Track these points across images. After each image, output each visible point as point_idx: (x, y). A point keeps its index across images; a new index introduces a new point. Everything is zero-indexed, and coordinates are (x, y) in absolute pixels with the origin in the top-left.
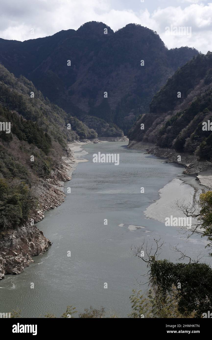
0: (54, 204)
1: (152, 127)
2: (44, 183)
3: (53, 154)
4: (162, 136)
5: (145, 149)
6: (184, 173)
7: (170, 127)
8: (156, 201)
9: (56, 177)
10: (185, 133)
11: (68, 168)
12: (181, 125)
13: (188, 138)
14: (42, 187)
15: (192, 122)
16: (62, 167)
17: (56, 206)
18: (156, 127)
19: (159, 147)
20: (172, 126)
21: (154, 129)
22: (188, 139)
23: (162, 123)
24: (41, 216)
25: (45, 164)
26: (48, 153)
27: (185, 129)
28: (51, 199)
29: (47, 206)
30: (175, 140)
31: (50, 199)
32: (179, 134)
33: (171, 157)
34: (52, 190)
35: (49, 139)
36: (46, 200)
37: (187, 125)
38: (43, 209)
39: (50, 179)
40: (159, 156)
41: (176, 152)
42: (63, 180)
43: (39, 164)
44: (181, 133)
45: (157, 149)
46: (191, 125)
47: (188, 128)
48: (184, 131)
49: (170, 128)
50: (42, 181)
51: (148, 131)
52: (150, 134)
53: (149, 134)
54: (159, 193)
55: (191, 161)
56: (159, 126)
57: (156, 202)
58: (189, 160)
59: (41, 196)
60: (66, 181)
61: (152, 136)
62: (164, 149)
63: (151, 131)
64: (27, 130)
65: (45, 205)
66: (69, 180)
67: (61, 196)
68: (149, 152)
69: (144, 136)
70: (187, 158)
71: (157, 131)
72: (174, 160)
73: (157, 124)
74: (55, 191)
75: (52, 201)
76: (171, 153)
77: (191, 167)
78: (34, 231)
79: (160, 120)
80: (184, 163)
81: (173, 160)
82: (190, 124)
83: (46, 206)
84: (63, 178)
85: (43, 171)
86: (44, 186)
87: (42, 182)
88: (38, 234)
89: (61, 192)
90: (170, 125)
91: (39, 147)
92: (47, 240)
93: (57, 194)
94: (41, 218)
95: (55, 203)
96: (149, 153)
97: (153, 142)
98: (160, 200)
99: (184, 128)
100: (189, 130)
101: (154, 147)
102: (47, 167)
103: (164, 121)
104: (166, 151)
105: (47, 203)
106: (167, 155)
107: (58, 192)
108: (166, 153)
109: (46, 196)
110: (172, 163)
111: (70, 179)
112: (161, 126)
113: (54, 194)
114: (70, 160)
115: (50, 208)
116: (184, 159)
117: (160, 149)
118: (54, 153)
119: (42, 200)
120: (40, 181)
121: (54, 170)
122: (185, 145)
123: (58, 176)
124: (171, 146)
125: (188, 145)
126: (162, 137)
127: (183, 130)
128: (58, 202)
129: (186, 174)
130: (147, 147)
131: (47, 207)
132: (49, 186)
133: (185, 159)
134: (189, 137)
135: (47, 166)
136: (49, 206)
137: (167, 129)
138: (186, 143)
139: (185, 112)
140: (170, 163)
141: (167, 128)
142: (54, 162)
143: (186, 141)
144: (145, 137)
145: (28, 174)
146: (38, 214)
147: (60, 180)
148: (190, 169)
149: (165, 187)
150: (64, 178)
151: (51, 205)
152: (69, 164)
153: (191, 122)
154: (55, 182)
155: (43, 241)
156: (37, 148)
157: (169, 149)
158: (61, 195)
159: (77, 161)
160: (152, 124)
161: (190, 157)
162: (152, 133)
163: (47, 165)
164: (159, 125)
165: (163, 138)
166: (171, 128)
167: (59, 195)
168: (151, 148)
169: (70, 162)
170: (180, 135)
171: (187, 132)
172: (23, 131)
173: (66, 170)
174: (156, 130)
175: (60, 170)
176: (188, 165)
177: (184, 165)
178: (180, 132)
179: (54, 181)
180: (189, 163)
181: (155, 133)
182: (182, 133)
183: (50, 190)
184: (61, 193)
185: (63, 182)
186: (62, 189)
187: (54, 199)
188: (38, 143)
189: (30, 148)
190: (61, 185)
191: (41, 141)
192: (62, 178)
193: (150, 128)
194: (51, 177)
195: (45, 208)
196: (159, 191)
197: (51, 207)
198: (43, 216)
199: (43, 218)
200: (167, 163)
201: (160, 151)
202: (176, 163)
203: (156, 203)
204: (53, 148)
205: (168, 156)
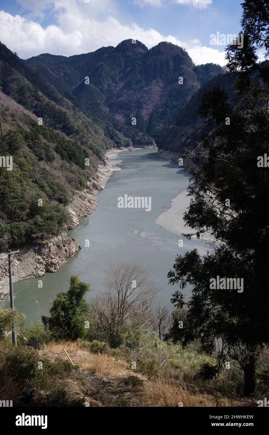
0: (87, 212)
1: (177, 139)
2: (80, 195)
3: (88, 168)
7: (190, 140)
9: (91, 187)
11: (103, 177)
14: (79, 198)
16: (98, 177)
17: (89, 214)
18: (180, 139)
20: (192, 140)
23: (185, 135)
24: (76, 223)
25: (81, 180)
26: (84, 168)
28: (85, 209)
34: (87, 201)
35: (86, 153)
36: (81, 210)
38: (78, 217)
39: (86, 190)
41: (194, 163)
43: (76, 179)
51: (173, 142)
53: (174, 144)
54: (172, 202)
59: (77, 206)
60: (100, 190)
61: (176, 146)
63: (176, 142)
64: (68, 149)
65: (80, 214)
66: (103, 189)
67: (94, 205)
69: (170, 146)
73: (182, 136)
74: (89, 201)
76: (190, 163)
78: (68, 239)
79: (183, 132)
84: (97, 187)
85: (79, 185)
88: (71, 241)
91: (77, 164)
92: (78, 245)
93: (91, 203)
94: (76, 225)
95: (88, 212)
96: (173, 162)
98: (170, 209)
103: (187, 134)
105: (81, 212)
107: (92, 201)
109: (81, 206)
111: (103, 187)
112: (183, 139)
113: (88, 204)
114: (106, 169)
115: (84, 216)
119: (78, 209)
120: (77, 193)
121: (90, 181)
123: (93, 186)
128: (91, 211)
132: (84, 197)
136: (83, 214)
139: (203, 127)
145: (66, 191)
146: (74, 222)
147: (95, 190)
149: (178, 196)
150: (99, 188)
151: (85, 213)
152: (104, 173)
155: (75, 246)
156: (75, 165)
159: (112, 170)
160: (177, 136)
162: (176, 144)
163: (83, 180)
168: (175, 157)
169: (106, 171)
172: (65, 150)
173: (101, 180)
174: (180, 141)
175: (96, 181)
179: (89, 191)
183: (85, 200)
184: (94, 202)
185: (98, 191)
186: (95, 198)
187: (88, 208)
189: (69, 167)
190: (95, 194)
191: (80, 157)
192: (97, 188)
193: (175, 139)
194: (87, 188)
195: (80, 217)
198: (78, 223)
199: (77, 225)
203: (167, 211)
205: (188, 165)
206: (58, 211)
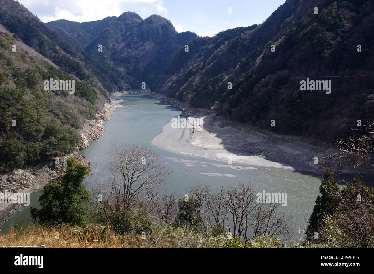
0: (96, 137)
2: (90, 124)
3: (97, 104)
4: (170, 90)
9: (99, 118)
10: (184, 89)
11: (109, 111)
12: (182, 84)
13: (185, 93)
14: (89, 126)
15: (188, 82)
16: (104, 111)
19: (168, 97)
21: (166, 85)
24: (86, 145)
26: (94, 103)
30: (177, 93)
31: (94, 134)
33: (175, 104)
34: (96, 128)
35: (95, 93)
36: (91, 135)
37: (185, 84)
38: (88, 140)
39: (95, 120)
41: (178, 101)
43: (86, 111)
46: (187, 84)
49: (175, 86)
50: (89, 122)
51: (163, 86)
53: (163, 88)
54: (163, 129)
55: (186, 107)
59: (87, 132)
60: (106, 121)
61: (165, 90)
62: (171, 99)
65: (90, 138)
67: (102, 131)
68: (163, 100)
70: (184, 105)
72: (177, 106)
73: (168, 82)
76: (175, 101)
78: (79, 156)
79: (170, 80)
85: (89, 116)
86: (90, 125)
88: (81, 158)
90: (175, 84)
91: (87, 100)
92: (88, 161)
93: (99, 130)
94: (86, 146)
97: (165, 93)
98: (162, 133)
100: (186, 87)
101: (165, 97)
103: (173, 80)
104: (173, 100)
107: (100, 128)
109: (91, 132)
110: (175, 108)
111: (109, 119)
112: (170, 84)
113: (97, 130)
117: (169, 99)
119: (88, 134)
120: (87, 122)
121: (98, 114)
122: (183, 97)
123: (101, 117)
124: (175, 97)
127: (182, 87)
128: (99, 135)
129: (182, 116)
130: (162, 97)
132: (93, 125)
135: (92, 112)
136: (93, 138)
139: (184, 75)
141: (173, 85)
143: (183, 94)
144: (160, 90)
145: (78, 119)
146: (85, 144)
147: (102, 120)
148: (185, 112)
149: (167, 125)
152: (110, 109)
155: (85, 162)
156: (86, 100)
157: (174, 99)
159: (116, 106)
160: (165, 82)
161: (186, 104)
165: (170, 92)
168: (164, 97)
169: (111, 107)
170: (181, 90)
173: (107, 113)
174: (167, 86)
175: (103, 114)
176: (184, 110)
177: (182, 109)
179: (98, 121)
181: (166, 88)
183: (94, 127)
184: (102, 129)
185: (104, 122)
187: (96, 133)
188: (87, 97)
189: (81, 101)
191: (90, 95)
192: (104, 119)
193: (164, 84)
194: (96, 118)
195: (90, 140)
196: (163, 127)
198: (88, 145)
199: (88, 147)
202: (177, 108)
203: (160, 135)
204: (98, 99)
206: (70, 133)
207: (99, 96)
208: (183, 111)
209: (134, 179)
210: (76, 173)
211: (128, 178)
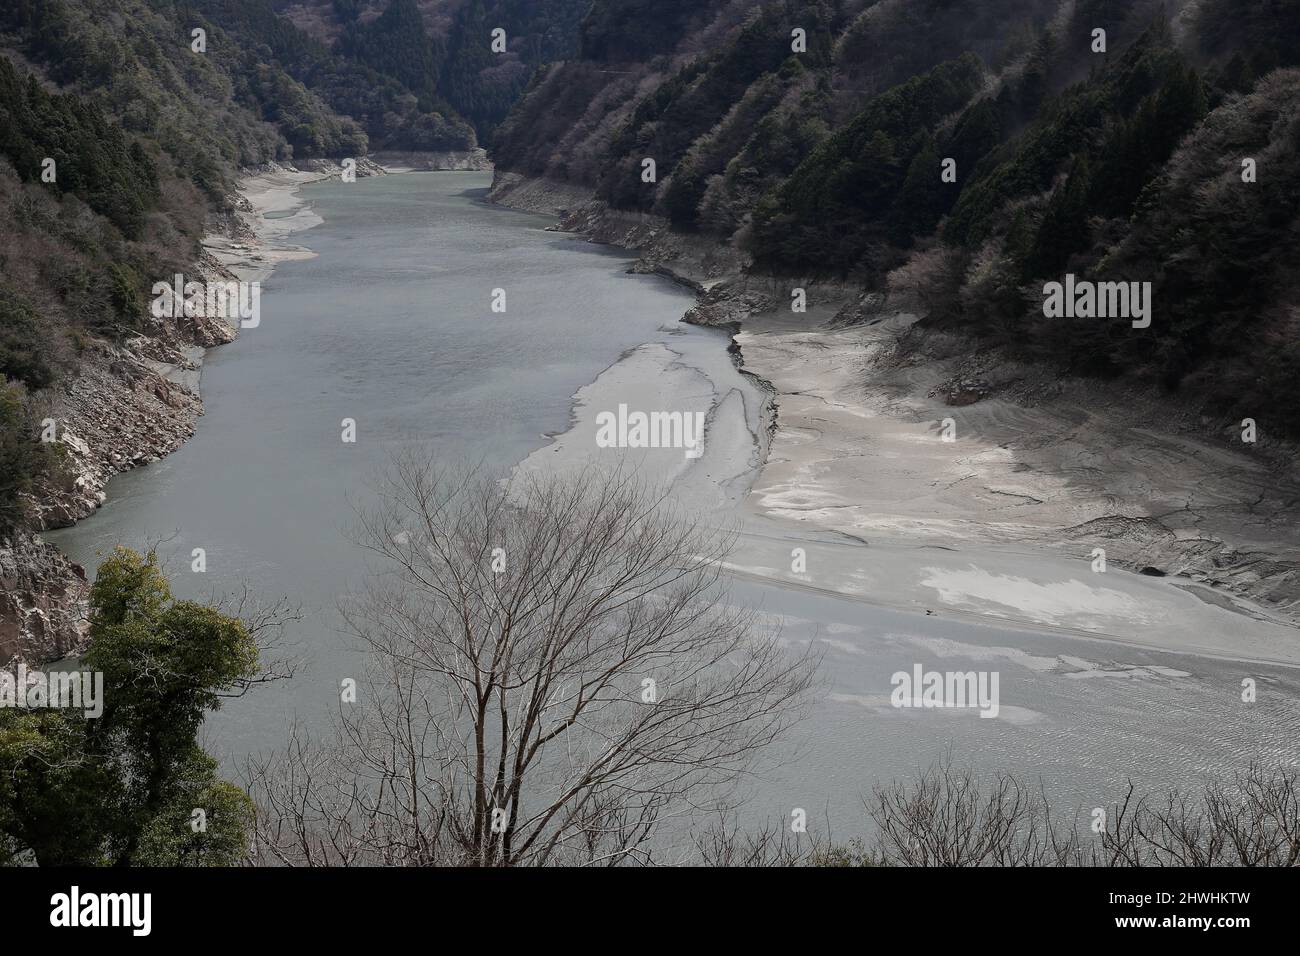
0: (148, 445)
1: (586, 121)
2: (112, 360)
3: (159, 235)
4: (619, 160)
5: (556, 210)
6: (689, 319)
7: (652, 125)
8: (556, 437)
9: (170, 329)
10: (708, 153)
12: (695, 120)
13: (717, 177)
14: (105, 376)
15: (734, 109)
17: (159, 455)
18: (602, 121)
19: (605, 203)
20: (663, 123)
21: (593, 129)
22: (715, 180)
23: (626, 104)
24: (91, 497)
25: (121, 282)
26: (138, 231)
27: (707, 139)
28: (138, 426)
29: (122, 455)
30: (666, 181)
31: (136, 425)
32: (684, 158)
33: (649, 247)
34: (147, 388)
35: (148, 168)
36: (117, 430)
37: (718, 120)
38: (104, 465)
39: (146, 339)
40: (604, 242)
41: (671, 229)
42: (199, 340)
43: (93, 280)
44: (689, 155)
45: (601, 211)
46: (730, 121)
47: (721, 132)
48: (704, 145)
49: (651, 131)
50: (106, 352)
51: (569, 134)
52: (576, 149)
53: (572, 147)
54: (576, 403)
55: (724, 269)
56: (616, 115)
57: (555, 440)
58: (715, 264)
59: (97, 412)
60: (212, 346)
61: (584, 157)
62: (628, 216)
63: (581, 136)
65: (110, 450)
66: (227, 342)
67: (185, 410)
68: (570, 222)
69: (552, 158)
70: (709, 257)
71: (603, 137)
72: (662, 264)
73: (608, 108)
74: (157, 393)
75: (144, 435)
76: (652, 233)
77: (717, 294)
78: (49, 565)
79: (617, 93)
80: (695, 278)
81: (656, 261)
82: (727, 120)
83: (118, 453)
84: (201, 332)
85: (110, 312)
86: (112, 370)
87: (105, 355)
88: (64, 575)
89: (183, 393)
90: (651, 120)
91: (97, 210)
93: (168, 404)
94: (91, 504)
95: (155, 443)
96: (567, 227)
97: (586, 181)
98: (572, 433)
99: (705, 135)
100: (721, 140)
101: (587, 201)
102: (127, 295)
103: (636, 96)
104: (638, 223)
105: (120, 440)
106: (635, 241)
107: (172, 392)
108: (634, 229)
109: (120, 415)
110: (650, 272)
111: (229, 334)
112: (619, 120)
113: (154, 405)
114: (241, 252)
115: (134, 461)
116: (700, 262)
117: (610, 214)
118: (164, 229)
119: (101, 429)
120: (96, 349)
122: (703, 206)
123: (180, 324)
124: (651, 202)
125: (713, 207)
126: (620, 164)
127: (698, 142)
128: (168, 438)
129: (697, 324)
130: (563, 200)
131: (119, 457)
132: (133, 369)
133: (703, 261)
134: (722, 174)
135: (126, 289)
136: (130, 455)
137: (639, 133)
138: (708, 196)
139: (712, 64)
140: (642, 273)
141: (640, 129)
142: (165, 267)
143: (707, 186)
144: (556, 158)
146: (80, 489)
147: (188, 341)
148: (713, 302)
149: (603, 378)
150: (207, 333)
151: (136, 449)
152: (234, 270)
153: (731, 110)
154: (164, 352)
155: (83, 603)
156: (88, 212)
157: (645, 216)
158: (184, 406)
159: (272, 256)
160: (587, 106)
161: (721, 252)
162: (585, 146)
163: (128, 284)
164: (614, 112)
165: (621, 168)
166: (658, 129)
167: (174, 405)
168: (578, 204)
169: (242, 259)
170: (688, 162)
171: (715, 150)
172: (40, 139)
174: (601, 131)
176: (708, 286)
177: (694, 283)
178: (688, 150)
179: (160, 346)
180: (713, 276)
181: (595, 143)
182: (695, 154)
183: (139, 386)
184: (185, 398)
185: (201, 351)
186: (191, 380)
187: (152, 425)
188: (98, 187)
189: (61, 216)
190: (188, 364)
191: (113, 181)
192: (198, 333)
193: (577, 122)
194: (149, 331)
195: (112, 464)
196: (575, 397)
197: (136, 457)
198: (102, 496)
199: (99, 506)
200: (630, 272)
201: (608, 220)
202: (666, 274)
203: (555, 446)
204: (162, 209)
205: (640, 243)
207: (168, 187)
208: (700, 293)
209: (547, 722)
210: (163, 667)
211: (504, 714)
